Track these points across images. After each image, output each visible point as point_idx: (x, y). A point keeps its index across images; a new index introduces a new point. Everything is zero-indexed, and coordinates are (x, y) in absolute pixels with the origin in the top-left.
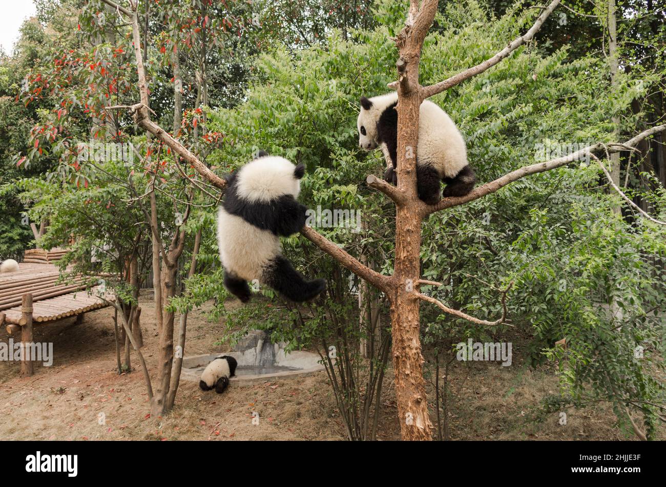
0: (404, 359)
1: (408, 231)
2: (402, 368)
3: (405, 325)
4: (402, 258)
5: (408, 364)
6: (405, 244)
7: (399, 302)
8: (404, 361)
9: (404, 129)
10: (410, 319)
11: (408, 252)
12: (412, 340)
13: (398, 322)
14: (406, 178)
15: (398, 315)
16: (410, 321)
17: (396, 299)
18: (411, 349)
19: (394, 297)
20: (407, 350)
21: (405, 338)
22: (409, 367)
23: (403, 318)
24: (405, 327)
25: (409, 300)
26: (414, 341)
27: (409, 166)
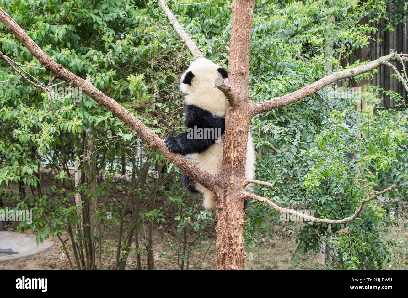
0: (231, 255)
1: (240, 131)
2: (228, 264)
3: (233, 222)
4: (232, 157)
5: (234, 260)
6: (236, 144)
7: (228, 201)
8: (231, 257)
9: (240, 30)
10: (237, 217)
11: (238, 152)
12: (238, 237)
13: (226, 221)
14: (239, 79)
15: (227, 213)
16: (238, 219)
17: (225, 197)
18: (237, 245)
19: (223, 196)
20: (234, 247)
21: (233, 235)
22: (234, 262)
23: (231, 216)
24: (233, 225)
25: (237, 198)
26: (240, 238)
27: (243, 67)
